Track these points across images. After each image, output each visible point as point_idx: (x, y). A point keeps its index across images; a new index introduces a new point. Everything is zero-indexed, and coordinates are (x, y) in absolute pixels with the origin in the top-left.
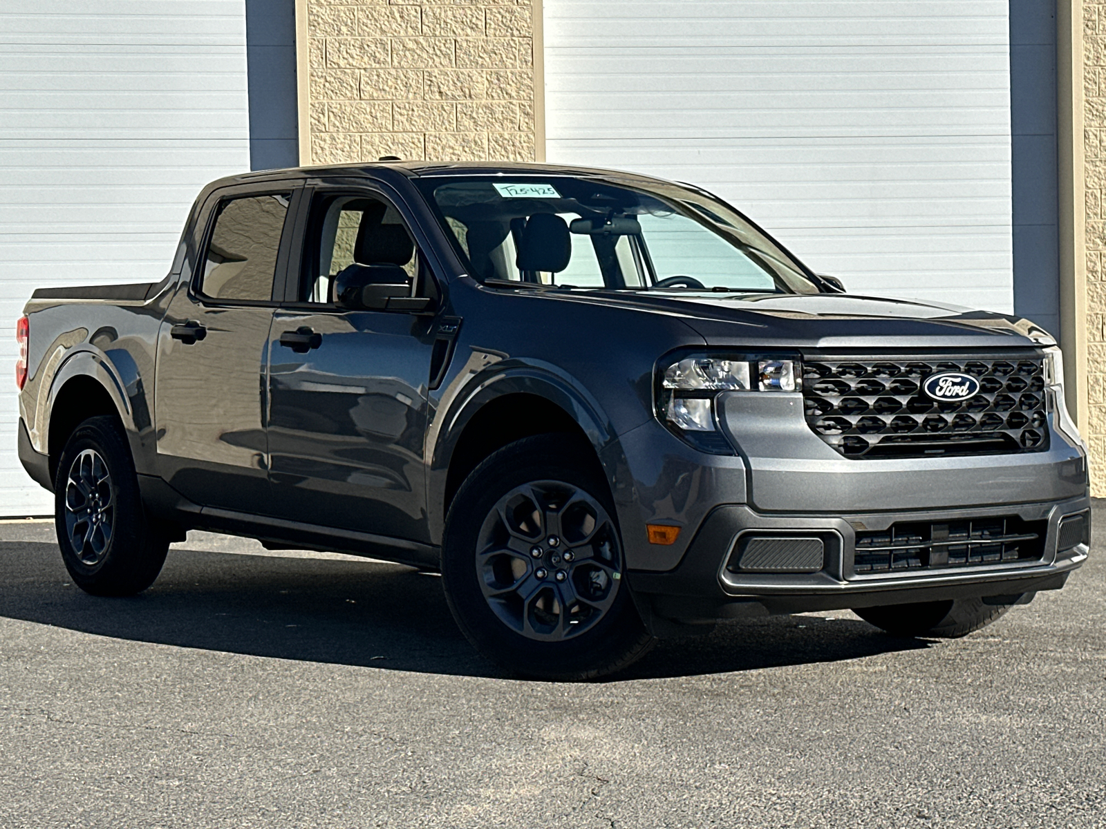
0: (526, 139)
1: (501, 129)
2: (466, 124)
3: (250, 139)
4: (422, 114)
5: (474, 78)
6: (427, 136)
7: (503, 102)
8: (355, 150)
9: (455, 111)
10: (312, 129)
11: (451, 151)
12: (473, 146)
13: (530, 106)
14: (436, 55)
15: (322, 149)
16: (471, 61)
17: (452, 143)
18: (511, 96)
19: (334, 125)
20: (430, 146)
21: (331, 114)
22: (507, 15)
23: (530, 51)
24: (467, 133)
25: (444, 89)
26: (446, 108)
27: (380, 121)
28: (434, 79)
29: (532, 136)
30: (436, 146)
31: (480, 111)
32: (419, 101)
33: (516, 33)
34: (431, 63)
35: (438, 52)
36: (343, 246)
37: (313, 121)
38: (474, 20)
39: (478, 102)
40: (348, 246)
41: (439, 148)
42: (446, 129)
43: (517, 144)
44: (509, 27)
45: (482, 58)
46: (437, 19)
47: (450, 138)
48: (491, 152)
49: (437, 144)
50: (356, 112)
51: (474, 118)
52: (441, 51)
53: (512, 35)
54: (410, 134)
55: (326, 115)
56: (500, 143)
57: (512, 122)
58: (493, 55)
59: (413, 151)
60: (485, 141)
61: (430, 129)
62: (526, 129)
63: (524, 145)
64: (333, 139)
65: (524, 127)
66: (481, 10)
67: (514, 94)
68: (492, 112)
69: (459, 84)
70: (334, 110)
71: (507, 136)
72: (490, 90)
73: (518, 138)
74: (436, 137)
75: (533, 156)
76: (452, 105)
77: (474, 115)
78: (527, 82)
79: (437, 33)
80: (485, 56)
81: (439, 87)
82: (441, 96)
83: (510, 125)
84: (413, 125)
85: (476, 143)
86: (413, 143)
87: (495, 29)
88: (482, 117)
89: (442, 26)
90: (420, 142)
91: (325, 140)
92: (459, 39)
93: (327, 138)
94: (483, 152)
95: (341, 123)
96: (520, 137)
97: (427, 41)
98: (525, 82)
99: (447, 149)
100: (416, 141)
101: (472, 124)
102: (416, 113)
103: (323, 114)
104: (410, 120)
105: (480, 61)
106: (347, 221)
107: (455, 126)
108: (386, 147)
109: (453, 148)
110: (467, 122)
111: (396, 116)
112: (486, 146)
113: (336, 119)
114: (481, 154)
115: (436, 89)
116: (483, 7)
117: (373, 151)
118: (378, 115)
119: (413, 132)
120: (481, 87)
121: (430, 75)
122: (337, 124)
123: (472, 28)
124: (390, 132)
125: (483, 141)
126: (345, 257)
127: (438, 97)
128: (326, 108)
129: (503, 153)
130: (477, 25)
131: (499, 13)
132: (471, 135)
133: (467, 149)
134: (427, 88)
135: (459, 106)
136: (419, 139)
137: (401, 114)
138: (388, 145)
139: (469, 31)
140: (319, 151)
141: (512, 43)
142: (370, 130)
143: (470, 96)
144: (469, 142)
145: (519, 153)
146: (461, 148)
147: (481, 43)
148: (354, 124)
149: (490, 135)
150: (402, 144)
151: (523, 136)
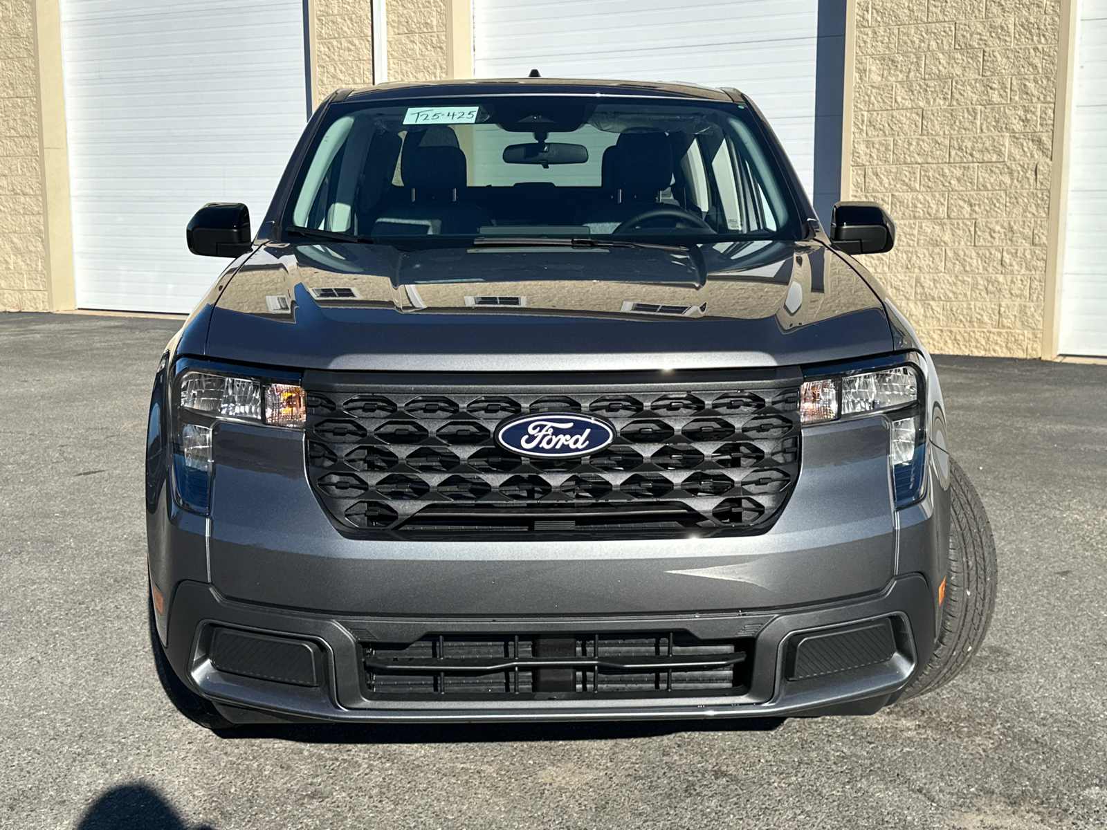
0: (1051, 21)
1: (1027, 14)
2: (995, 11)
3: (818, 37)
4: (954, 4)
6: (957, 25)
8: (893, 41)
10: (857, 25)
11: (979, 37)
12: (1000, 31)
15: (865, 42)
17: (980, 28)
19: (876, 21)
20: (959, 33)
21: (874, 11)
24: (994, 19)
27: (916, 14)
29: (1057, 19)
30: (965, 33)
36: (877, 126)
37: (858, 17)
40: (881, 126)
41: (968, 35)
42: (975, 17)
43: (1042, 26)
47: (978, 25)
48: (1017, 36)
49: (967, 31)
50: (896, 7)
51: (1002, 5)
54: (943, 24)
55: (870, 12)
56: (1026, 27)
57: (1038, 6)
59: (944, 39)
60: (1011, 27)
61: (960, 17)
62: (1052, 12)
63: (1049, 27)
64: (875, 33)
65: (1050, 10)
70: (878, 7)
71: (1032, 20)
73: (1043, 21)
74: (965, 25)
75: (1057, 37)
83: (1036, 10)
84: (946, 15)
85: (1002, 28)
86: (945, 32)
90: (951, 31)
91: (867, 35)
93: (870, 33)
94: (1009, 36)
95: (882, 18)
96: (1045, 20)
99: (975, 36)
100: (947, 29)
101: (1000, 11)
102: (948, 5)
103: (867, 11)
104: (943, 11)
106: (882, 104)
107: (984, 14)
108: (920, 37)
109: (980, 34)
110: (995, 9)
111: (931, 8)
112: (1012, 30)
113: (878, 15)
114: (1007, 38)
117: (908, 41)
118: (915, 8)
119: (945, 21)
122: (879, 19)
124: (924, 23)
125: (1010, 26)
126: (878, 136)
128: (870, 6)
129: (1028, 36)
132: (999, 21)
133: (993, 35)
136: (950, 28)
137: (935, 6)
138: (922, 35)
140: (862, 45)
142: (907, 23)
144: (995, 28)
145: (1044, 35)
146: (988, 34)
148: (893, 18)
149: (1017, 19)
150: (934, 33)
151: (1048, 19)
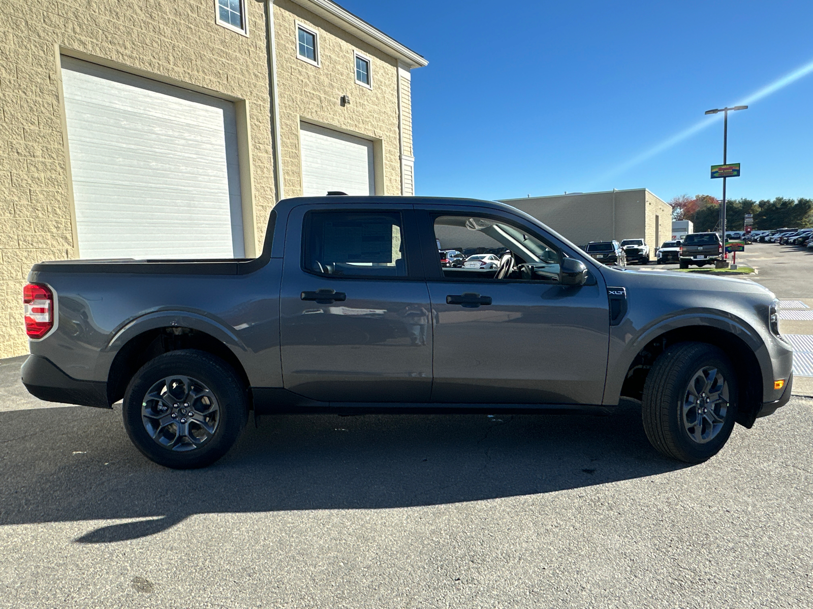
0: (63, 179)
1: (50, 174)
2: (33, 169)
4: (9, 162)
5: (35, 148)
6: (12, 174)
7: (50, 161)
9: (26, 162)
11: (26, 182)
12: (37, 180)
13: (64, 165)
14: (14, 134)
16: (33, 139)
17: (26, 177)
18: (54, 159)
20: (14, 178)
22: (49, 120)
23: (61, 139)
24: (33, 174)
25: (19, 151)
26: (21, 160)
28: (14, 146)
29: (66, 178)
30: (18, 179)
31: (39, 164)
32: (6, 155)
33: (54, 129)
34: (11, 137)
35: (15, 133)
38: (32, 120)
39: (38, 159)
41: (20, 180)
42: (22, 171)
43: (59, 181)
44: (50, 126)
45: (38, 138)
46: (12, 115)
47: (25, 175)
48: (46, 184)
49: (18, 178)
52: (16, 132)
53: (52, 130)
56: (50, 180)
57: (55, 171)
58: (43, 138)
59: (5, 180)
61: (13, 169)
63: (63, 182)
65: (61, 174)
66: (35, 115)
67: (55, 158)
68: (46, 165)
69: (28, 150)
71: (54, 177)
72: (43, 155)
73: (59, 178)
74: (17, 174)
75: (67, 188)
76: (24, 160)
77: (37, 165)
78: (61, 153)
79: (13, 123)
80: (39, 137)
81: (17, 150)
82: (18, 155)
83: (55, 172)
84: (3, 167)
85: (39, 179)
86: (5, 176)
87: (43, 126)
88: (41, 167)
89: (16, 120)
90: (8, 176)
92: (25, 127)
94: (42, 184)
97: (8, 126)
98: (60, 153)
99: (24, 181)
100: (6, 175)
101: (35, 170)
102: (5, 161)
105: (37, 140)
107: (26, 169)
109: (27, 180)
110: (33, 168)
112: (43, 181)
114: (41, 184)
115: (15, 151)
116: (36, 114)
119: (4, 170)
120: (39, 153)
121: (11, 143)
123: (31, 124)
125: (42, 178)
127: (16, 154)
129: (52, 185)
130: (34, 122)
131: (45, 118)
132: (35, 175)
133: (34, 182)
134: (10, 150)
135: (28, 160)
139: (30, 124)
141: (53, 134)
143: (34, 156)
144: (35, 178)
145: (60, 186)
146: (31, 181)
147: (37, 132)
149: (45, 176)
